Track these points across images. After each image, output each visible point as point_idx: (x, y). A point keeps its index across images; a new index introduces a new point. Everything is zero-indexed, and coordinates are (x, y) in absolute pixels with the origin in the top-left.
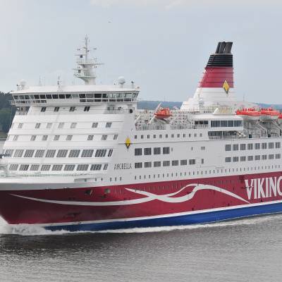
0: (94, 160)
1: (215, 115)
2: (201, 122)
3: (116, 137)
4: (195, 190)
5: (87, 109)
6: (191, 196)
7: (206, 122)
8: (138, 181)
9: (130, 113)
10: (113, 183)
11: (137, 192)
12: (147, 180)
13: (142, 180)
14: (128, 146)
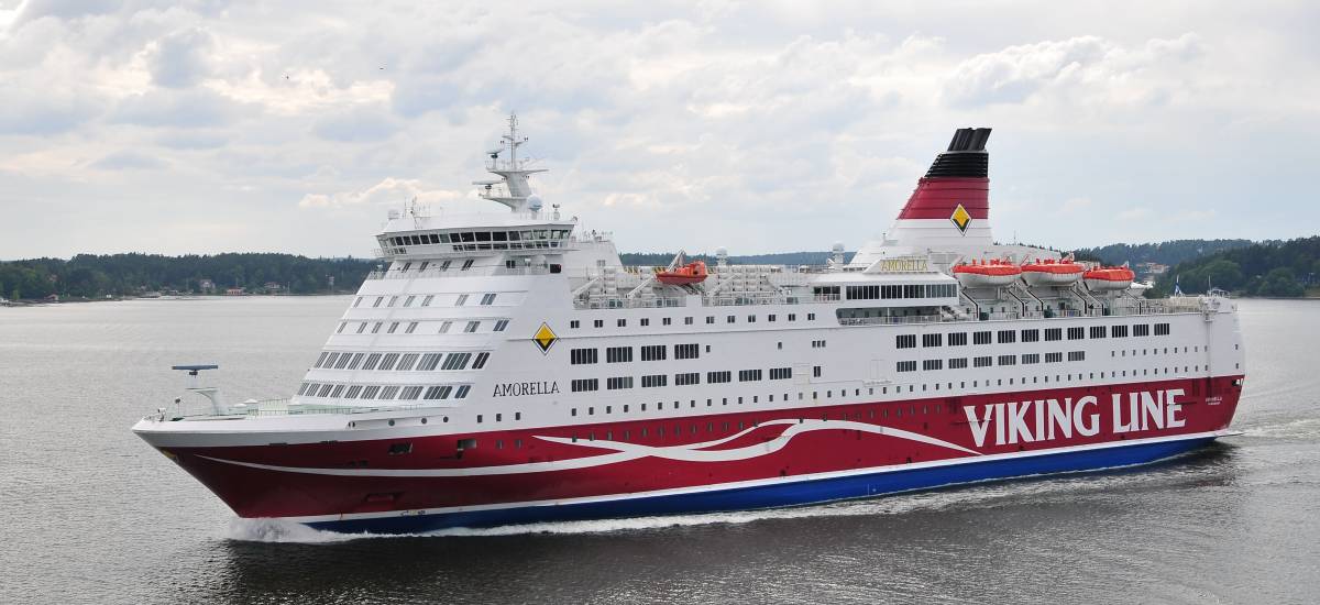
0: (439, 377)
1: (866, 274)
2: (827, 290)
3: (501, 325)
4: (789, 434)
5: (469, 264)
6: (776, 445)
7: (837, 290)
8: (583, 419)
9: (552, 272)
10: (490, 426)
11: (581, 442)
12: (618, 416)
13: (600, 418)
14: (545, 344)
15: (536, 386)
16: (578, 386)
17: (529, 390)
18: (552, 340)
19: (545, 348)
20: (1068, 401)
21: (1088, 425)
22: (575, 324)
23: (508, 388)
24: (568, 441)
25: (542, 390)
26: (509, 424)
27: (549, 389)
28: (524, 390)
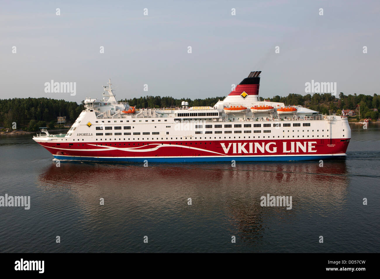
3: (79, 122)
4: (158, 147)
6: (154, 149)
8: (99, 141)
9: (91, 111)
10: (76, 141)
11: (98, 146)
12: (108, 141)
13: (104, 141)
14: (89, 126)
15: (87, 134)
16: (97, 134)
17: (85, 135)
18: (91, 125)
19: (89, 127)
20: (263, 144)
21: (272, 150)
22: (97, 122)
23: (80, 134)
24: (96, 145)
25: (89, 135)
26: (81, 141)
27: (90, 135)
28: (84, 135)
